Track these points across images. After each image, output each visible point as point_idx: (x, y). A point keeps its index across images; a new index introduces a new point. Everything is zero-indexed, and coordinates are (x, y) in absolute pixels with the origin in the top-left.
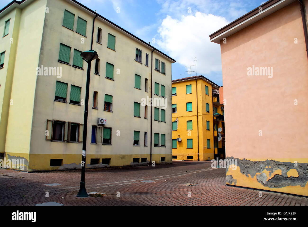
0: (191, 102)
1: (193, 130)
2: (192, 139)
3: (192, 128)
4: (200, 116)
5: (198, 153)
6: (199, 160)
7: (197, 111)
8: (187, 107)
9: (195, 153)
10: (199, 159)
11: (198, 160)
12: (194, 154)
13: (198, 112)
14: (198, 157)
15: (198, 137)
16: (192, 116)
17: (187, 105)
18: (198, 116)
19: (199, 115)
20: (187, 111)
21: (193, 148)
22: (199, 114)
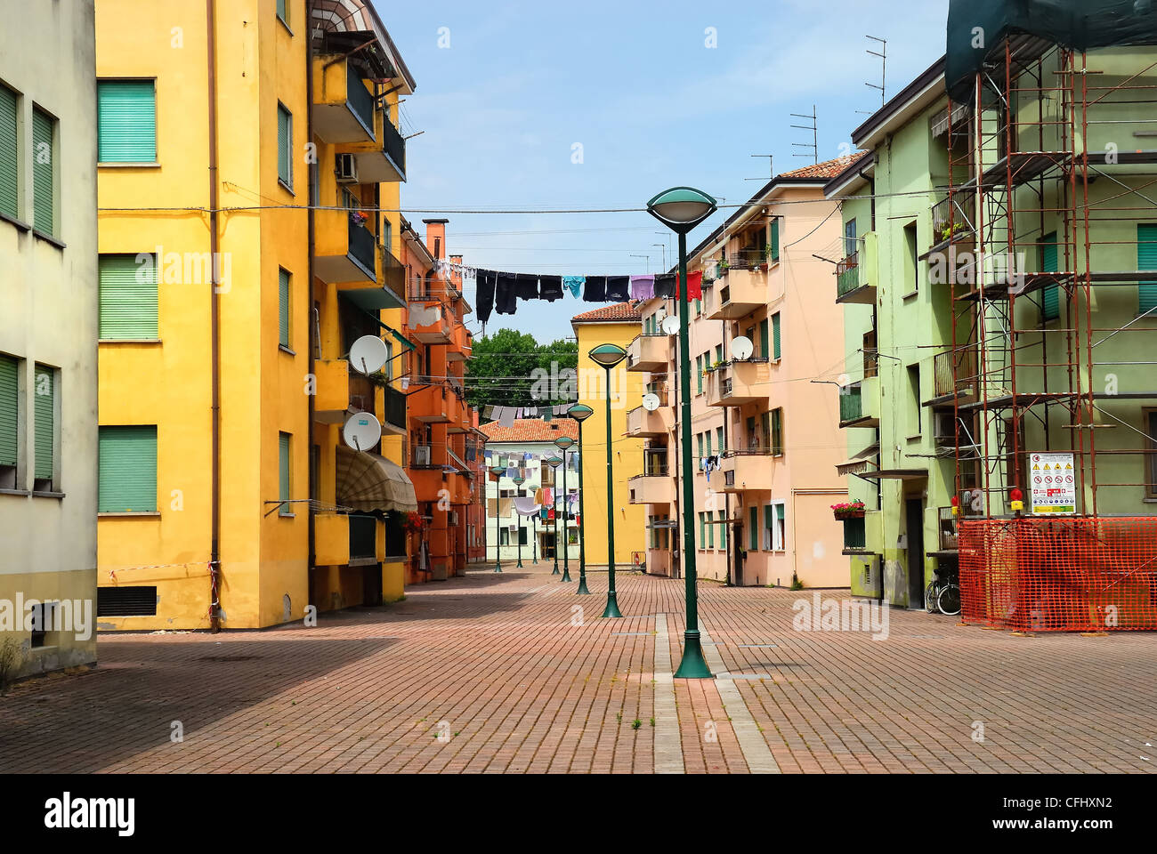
0: (148, 82)
1: (159, 344)
2: (154, 428)
3: (153, 324)
4: (237, 220)
5: (215, 553)
6: (216, 627)
7: (214, 168)
8: (104, 117)
9: (183, 558)
10: (216, 611)
11: (207, 624)
12: (175, 570)
13: (223, 175)
14: (215, 595)
15: (216, 408)
16: (154, 213)
17: (104, 100)
18: (222, 217)
19: (232, 212)
20: (98, 158)
21: (159, 517)
22: (225, 201)
